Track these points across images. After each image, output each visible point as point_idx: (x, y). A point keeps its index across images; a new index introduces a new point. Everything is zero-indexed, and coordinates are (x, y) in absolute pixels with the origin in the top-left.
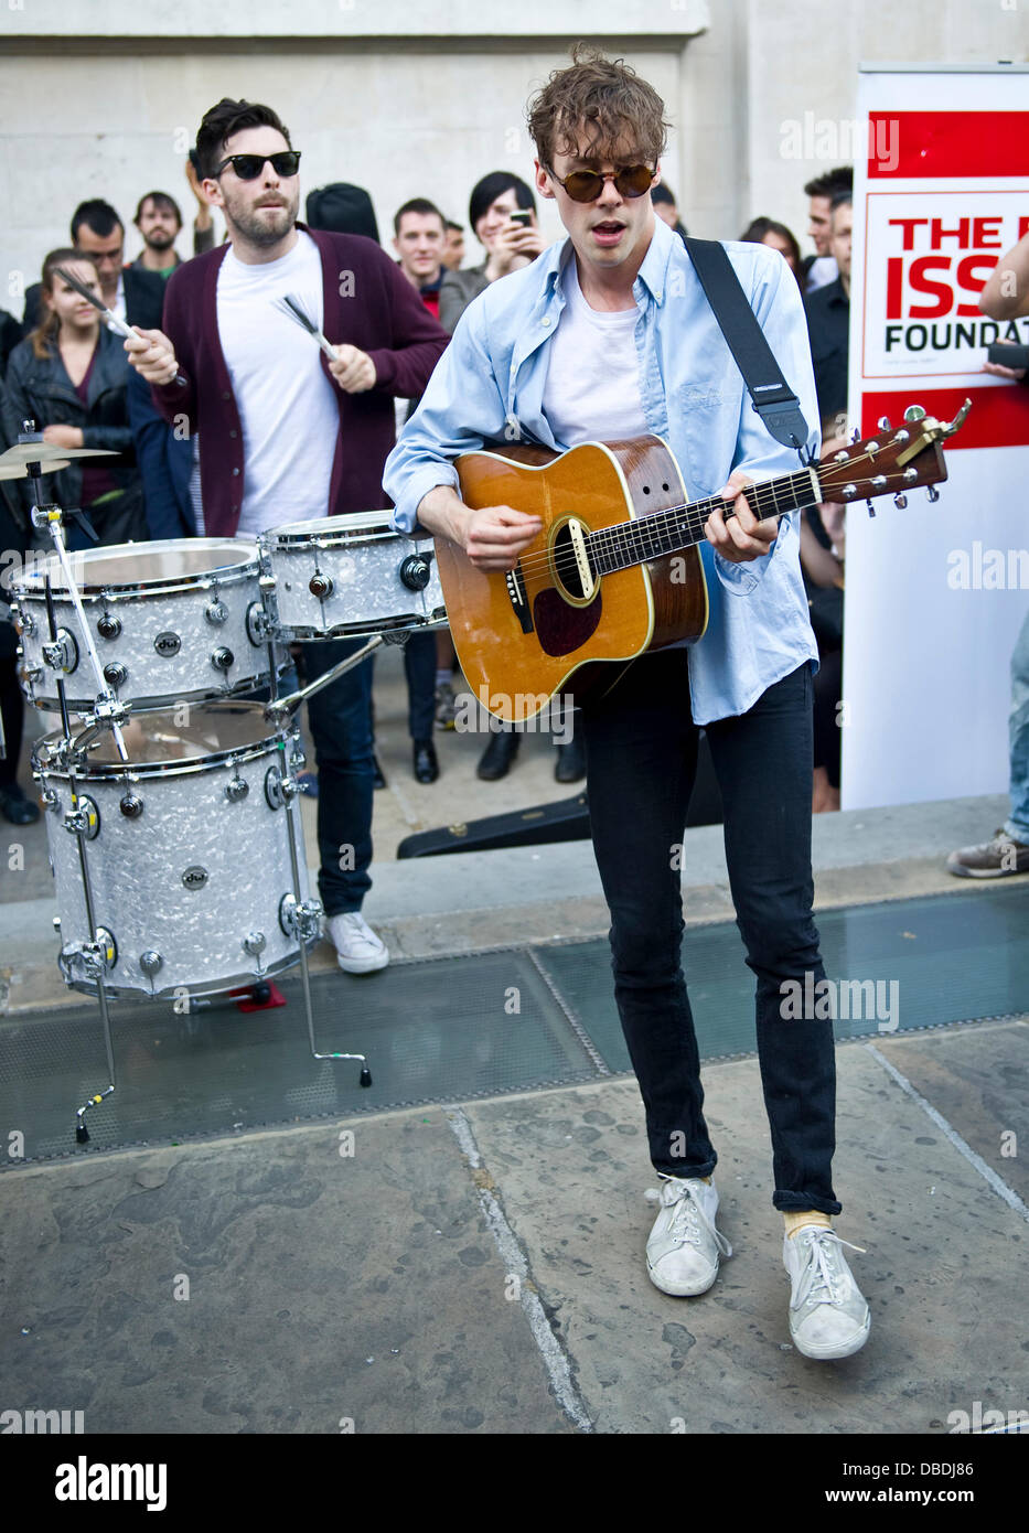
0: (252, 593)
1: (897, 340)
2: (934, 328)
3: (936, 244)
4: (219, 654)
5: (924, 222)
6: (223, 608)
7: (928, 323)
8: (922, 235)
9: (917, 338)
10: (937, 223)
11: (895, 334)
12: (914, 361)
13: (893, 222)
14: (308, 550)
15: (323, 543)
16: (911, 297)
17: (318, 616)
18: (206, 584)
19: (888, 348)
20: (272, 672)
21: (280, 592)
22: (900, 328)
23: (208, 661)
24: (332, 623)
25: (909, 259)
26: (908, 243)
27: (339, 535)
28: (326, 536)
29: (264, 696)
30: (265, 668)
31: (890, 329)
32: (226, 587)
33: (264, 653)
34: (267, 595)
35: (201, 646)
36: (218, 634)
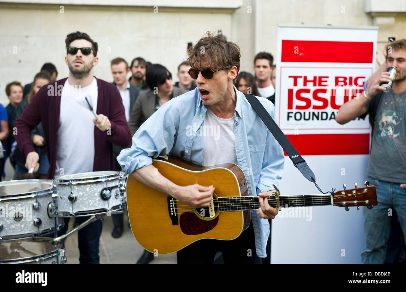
0: (49, 200)
1: (291, 117)
2: (304, 113)
3: (305, 84)
4: (36, 220)
5: (301, 77)
6: (39, 204)
7: (302, 111)
8: (300, 81)
9: (298, 116)
10: (305, 78)
11: (290, 115)
12: (297, 124)
13: (290, 77)
14: (69, 185)
15: (74, 183)
16: (296, 102)
17: (71, 208)
18: (33, 196)
19: (288, 120)
20: (56, 226)
21: (59, 200)
22: (292, 113)
23: (32, 223)
24: (75, 211)
25: (295, 89)
26: (295, 84)
27: (80, 180)
28: (76, 180)
29: (53, 236)
30: (53, 226)
31: (289, 113)
32: (41, 197)
33: (54, 221)
34: (55, 200)
36: (36, 213)
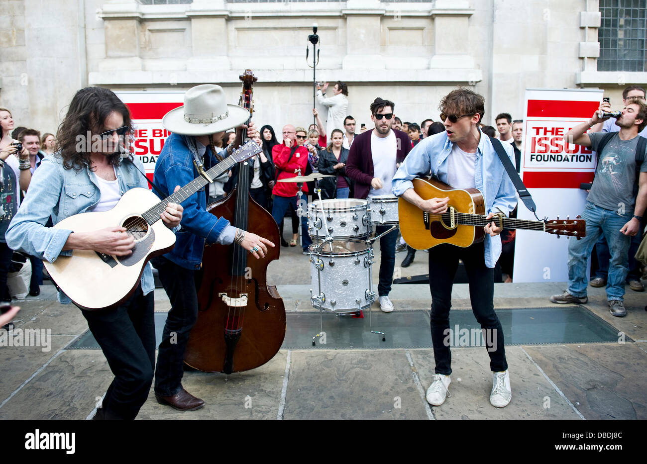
0: (364, 212)
1: (534, 158)
2: (544, 155)
3: (545, 134)
4: (356, 227)
5: (542, 128)
6: (357, 216)
7: (542, 154)
8: (542, 131)
9: (539, 158)
10: (546, 129)
11: (533, 157)
12: (538, 164)
13: (533, 128)
14: (380, 203)
15: (384, 201)
16: (538, 147)
17: (381, 219)
18: (354, 210)
19: (531, 160)
20: (368, 232)
21: (372, 213)
22: (535, 155)
23: (353, 229)
24: (384, 221)
25: (538, 137)
26: (538, 133)
27: (387, 199)
28: (384, 199)
29: (365, 239)
30: (366, 232)
31: (532, 156)
32: (358, 211)
33: (366, 228)
34: (368, 214)
35: (351, 225)
36: (355, 222)
